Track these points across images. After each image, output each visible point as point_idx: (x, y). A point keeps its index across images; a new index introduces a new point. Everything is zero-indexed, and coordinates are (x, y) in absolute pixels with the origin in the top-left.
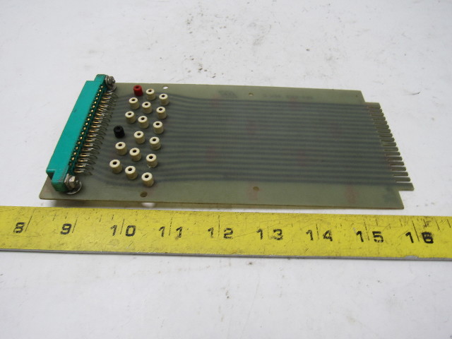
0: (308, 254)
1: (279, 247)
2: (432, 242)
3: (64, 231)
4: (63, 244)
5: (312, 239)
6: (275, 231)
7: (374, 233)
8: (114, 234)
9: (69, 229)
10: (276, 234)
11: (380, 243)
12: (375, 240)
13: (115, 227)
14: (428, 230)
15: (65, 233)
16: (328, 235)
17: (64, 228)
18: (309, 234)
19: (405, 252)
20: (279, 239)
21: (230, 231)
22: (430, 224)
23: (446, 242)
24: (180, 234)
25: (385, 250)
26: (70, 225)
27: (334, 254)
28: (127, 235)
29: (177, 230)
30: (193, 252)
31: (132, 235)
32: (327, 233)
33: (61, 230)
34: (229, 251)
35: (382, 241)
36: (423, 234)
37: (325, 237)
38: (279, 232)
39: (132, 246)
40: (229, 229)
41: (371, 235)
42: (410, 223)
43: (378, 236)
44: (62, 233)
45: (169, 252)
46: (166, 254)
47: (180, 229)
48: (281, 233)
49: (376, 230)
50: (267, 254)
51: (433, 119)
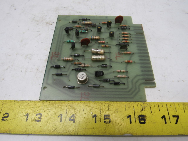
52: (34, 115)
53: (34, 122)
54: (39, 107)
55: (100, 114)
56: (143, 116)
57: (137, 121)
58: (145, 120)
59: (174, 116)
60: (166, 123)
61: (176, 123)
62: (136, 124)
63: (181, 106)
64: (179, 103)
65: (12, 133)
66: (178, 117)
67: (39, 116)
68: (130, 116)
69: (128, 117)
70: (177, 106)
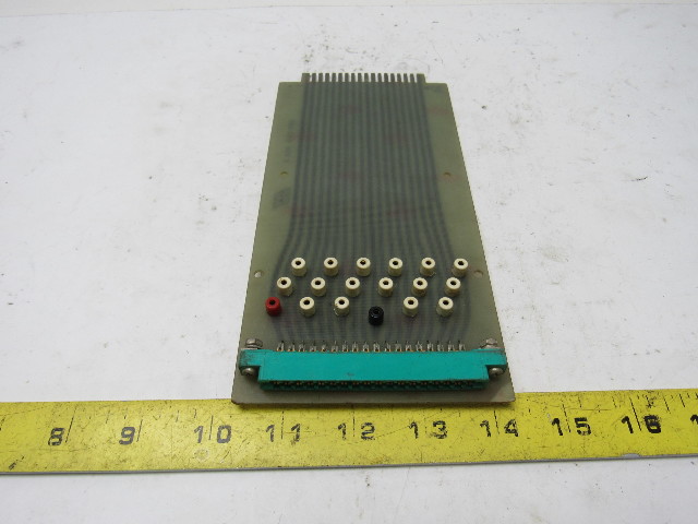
0: (485, 458)
1: (442, 448)
2: (658, 431)
3: (125, 440)
4: (125, 461)
5: (489, 434)
6: (435, 425)
7: (577, 420)
8: (199, 441)
9: (132, 435)
10: (436, 430)
11: (587, 436)
12: (579, 432)
13: (200, 429)
14: (653, 411)
15: (126, 443)
16: (511, 427)
17: (123, 435)
18: (485, 427)
19: (622, 449)
20: (441, 437)
21: (369, 428)
22: (656, 402)
23: (679, 430)
24: (298, 437)
25: (594, 445)
26: (133, 429)
27: (522, 457)
28: (220, 440)
29: (293, 429)
30: (319, 464)
31: (227, 440)
32: (510, 423)
33: (119, 437)
34: (371, 458)
35: (589, 432)
36: (646, 418)
37: (508, 431)
38: (441, 426)
39: (228, 459)
40: (368, 424)
41: (573, 424)
42: (628, 402)
43: (583, 425)
44: (122, 442)
45: (283, 464)
46: (280, 468)
47: (296, 428)
48: (444, 427)
49: (580, 415)
50: (426, 461)
51: (664, 220)
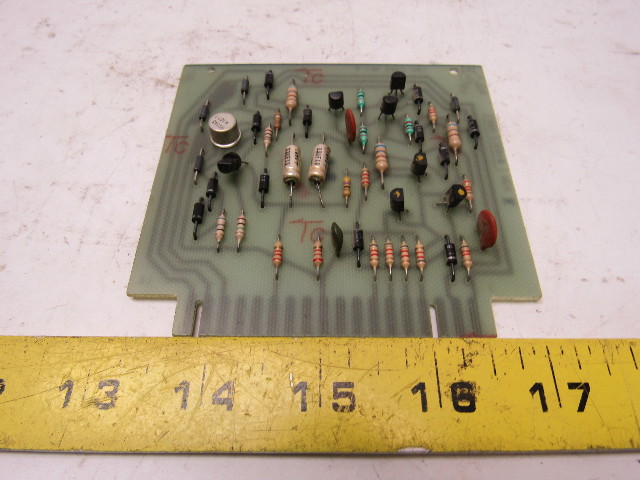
52: (93, 386)
53: (92, 409)
54: (109, 358)
55: (318, 382)
56: (469, 386)
57: (448, 402)
58: (472, 399)
59: (572, 386)
60: (545, 408)
61: (581, 408)
62: (443, 412)
63: (597, 350)
64: (589, 341)
65: (16, 447)
66: (586, 387)
67: (110, 388)
68: (421, 387)
69: (414, 391)
70: (583, 352)
